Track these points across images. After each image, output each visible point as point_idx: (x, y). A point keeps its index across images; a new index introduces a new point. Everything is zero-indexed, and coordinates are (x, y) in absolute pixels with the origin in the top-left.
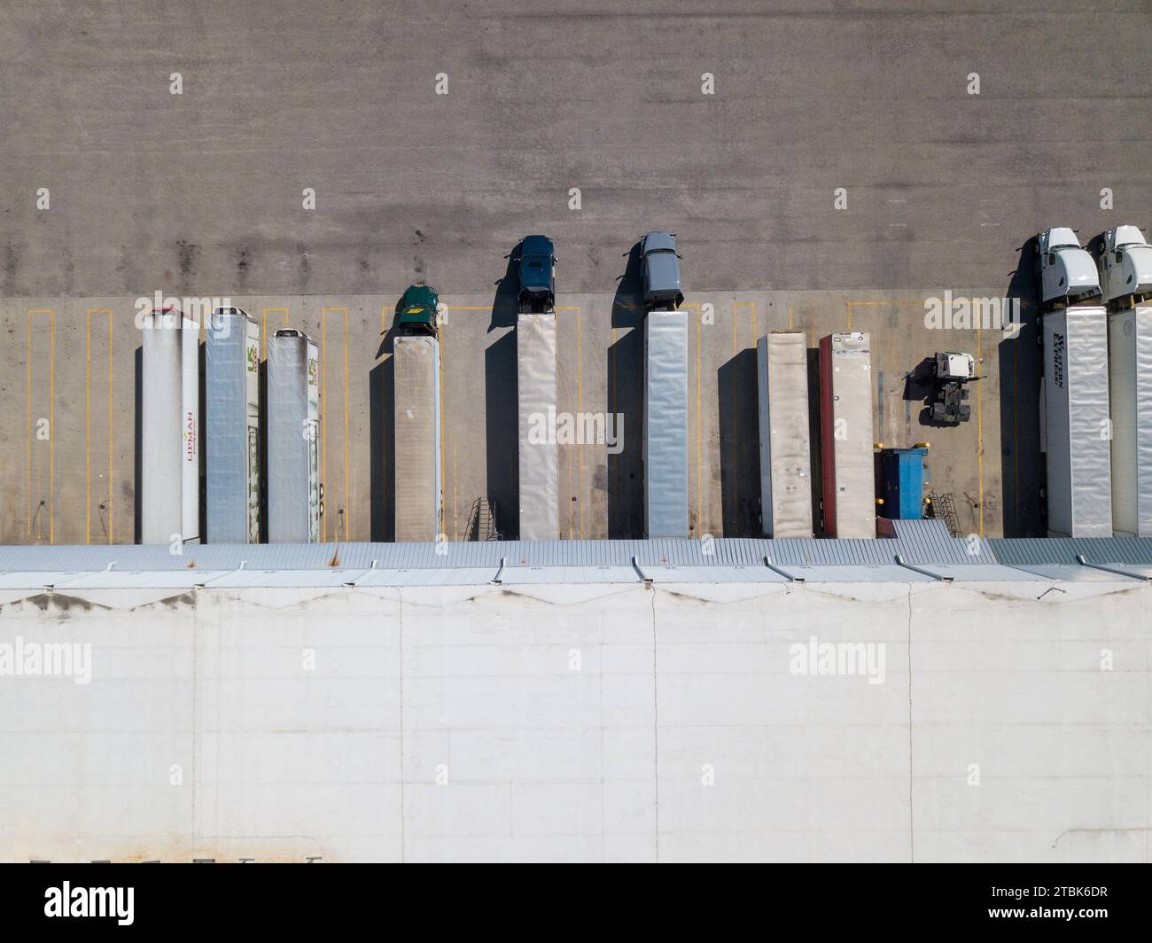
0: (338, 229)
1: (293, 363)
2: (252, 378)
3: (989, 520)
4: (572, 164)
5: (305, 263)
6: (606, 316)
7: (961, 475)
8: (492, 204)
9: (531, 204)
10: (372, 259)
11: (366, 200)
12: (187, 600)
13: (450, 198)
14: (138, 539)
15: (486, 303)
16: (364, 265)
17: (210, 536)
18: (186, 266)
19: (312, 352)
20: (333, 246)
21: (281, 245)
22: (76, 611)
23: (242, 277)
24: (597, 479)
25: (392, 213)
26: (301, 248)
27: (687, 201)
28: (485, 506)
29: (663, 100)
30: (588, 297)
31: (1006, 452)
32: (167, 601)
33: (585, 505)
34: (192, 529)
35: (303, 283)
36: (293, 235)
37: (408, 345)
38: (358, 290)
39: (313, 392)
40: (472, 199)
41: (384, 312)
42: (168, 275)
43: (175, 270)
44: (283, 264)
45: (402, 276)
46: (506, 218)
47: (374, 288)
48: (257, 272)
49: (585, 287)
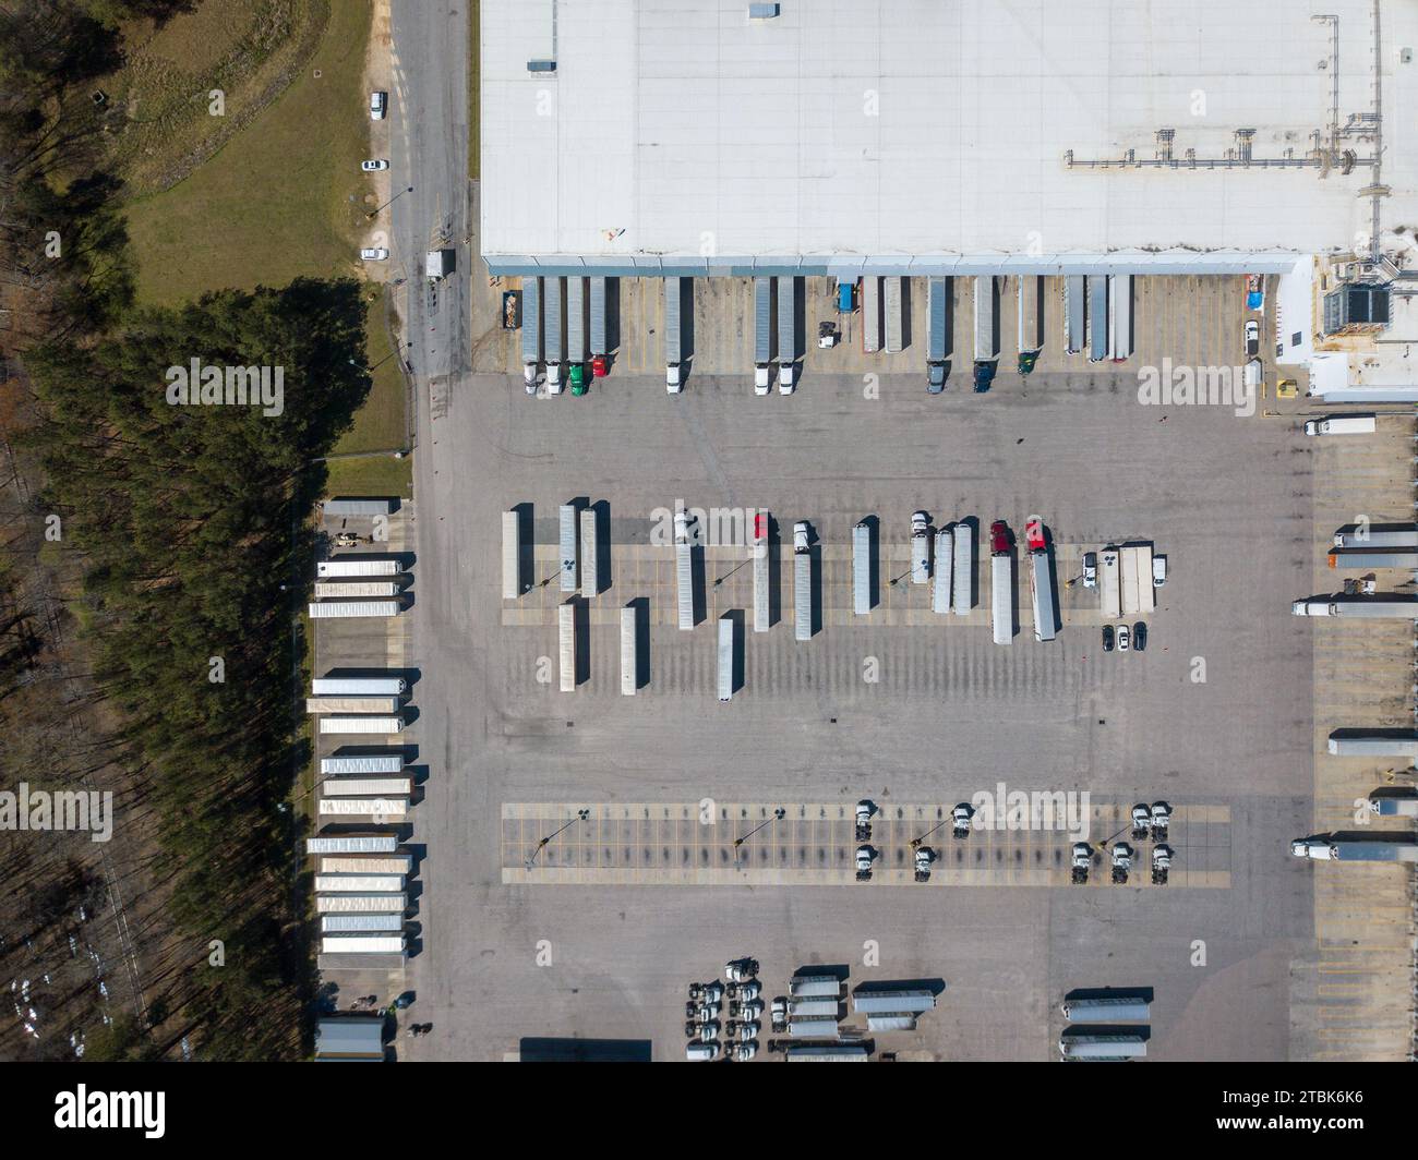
0: (1056, 398)
1: (1074, 341)
2: (1089, 337)
3: (810, 286)
4: (966, 422)
5: (1068, 385)
6: (953, 364)
7: (820, 304)
8: (997, 407)
9: (982, 407)
10: (1043, 387)
11: (1045, 408)
12: (1110, 250)
13: (1013, 409)
14: (1132, 278)
15: (1000, 369)
16: (1046, 384)
17: (1105, 279)
18: (1114, 384)
19: (1066, 347)
20: (1058, 391)
21: (1077, 392)
22: (1146, 247)
23: (1092, 380)
24: (958, 303)
25: (1035, 404)
26: (1070, 390)
27: (923, 408)
28: (1001, 292)
29: (930, 447)
30: (960, 371)
31: (804, 312)
32: (1116, 250)
33: (962, 292)
34: (1112, 281)
35: (1069, 378)
36: (1072, 395)
37: (1031, 349)
38: (1048, 375)
39: (1066, 332)
40: (1004, 409)
41: (1039, 366)
42: (1121, 380)
43: (1118, 383)
44: (1076, 385)
45: (1033, 380)
46: (991, 401)
47: (1042, 375)
48: (1087, 382)
49: (962, 375)
